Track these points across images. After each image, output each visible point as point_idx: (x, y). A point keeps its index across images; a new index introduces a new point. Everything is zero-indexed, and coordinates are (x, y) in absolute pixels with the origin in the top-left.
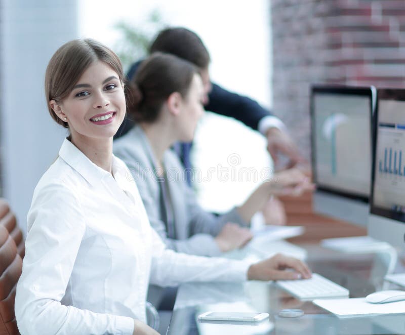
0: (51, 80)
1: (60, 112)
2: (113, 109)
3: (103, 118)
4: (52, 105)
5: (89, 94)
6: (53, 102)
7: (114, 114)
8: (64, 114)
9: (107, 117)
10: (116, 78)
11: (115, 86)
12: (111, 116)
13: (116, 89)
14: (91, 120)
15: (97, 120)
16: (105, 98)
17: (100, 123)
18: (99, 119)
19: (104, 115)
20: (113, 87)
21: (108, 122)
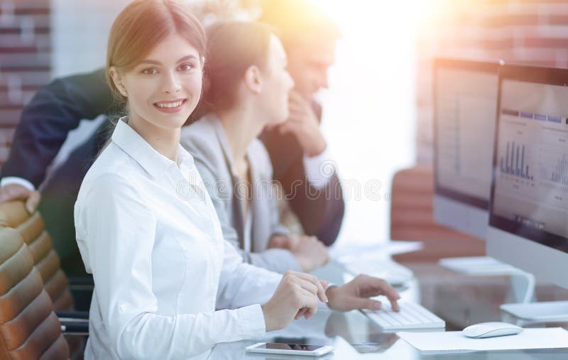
0: (116, 44)
1: (119, 82)
2: (183, 96)
3: (170, 105)
4: (112, 73)
5: (158, 72)
6: (113, 69)
7: (185, 101)
8: (123, 87)
9: (175, 105)
10: (194, 58)
11: (192, 66)
12: (181, 103)
13: (193, 70)
14: (155, 105)
15: (162, 105)
16: (176, 82)
17: (165, 110)
18: (165, 105)
19: (172, 102)
20: (189, 68)
21: (175, 110)
